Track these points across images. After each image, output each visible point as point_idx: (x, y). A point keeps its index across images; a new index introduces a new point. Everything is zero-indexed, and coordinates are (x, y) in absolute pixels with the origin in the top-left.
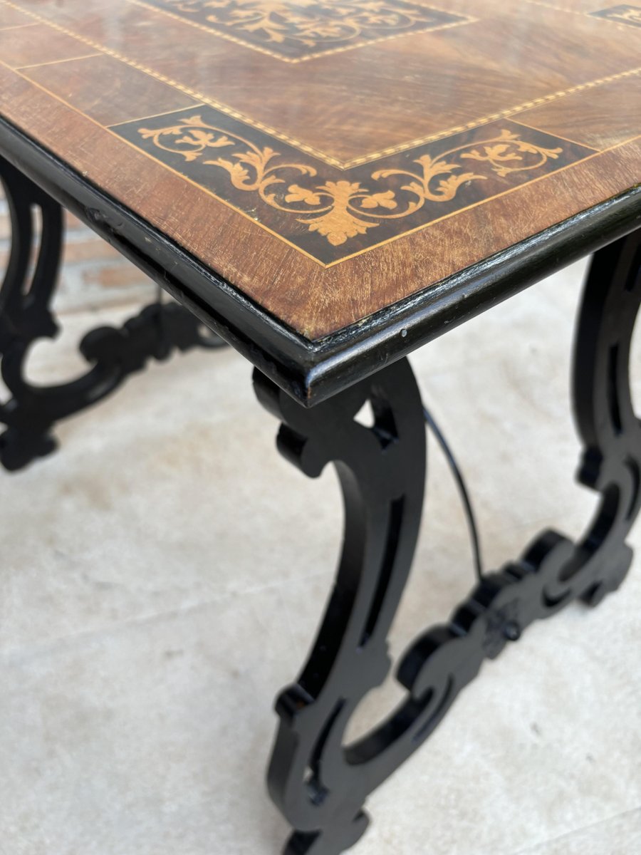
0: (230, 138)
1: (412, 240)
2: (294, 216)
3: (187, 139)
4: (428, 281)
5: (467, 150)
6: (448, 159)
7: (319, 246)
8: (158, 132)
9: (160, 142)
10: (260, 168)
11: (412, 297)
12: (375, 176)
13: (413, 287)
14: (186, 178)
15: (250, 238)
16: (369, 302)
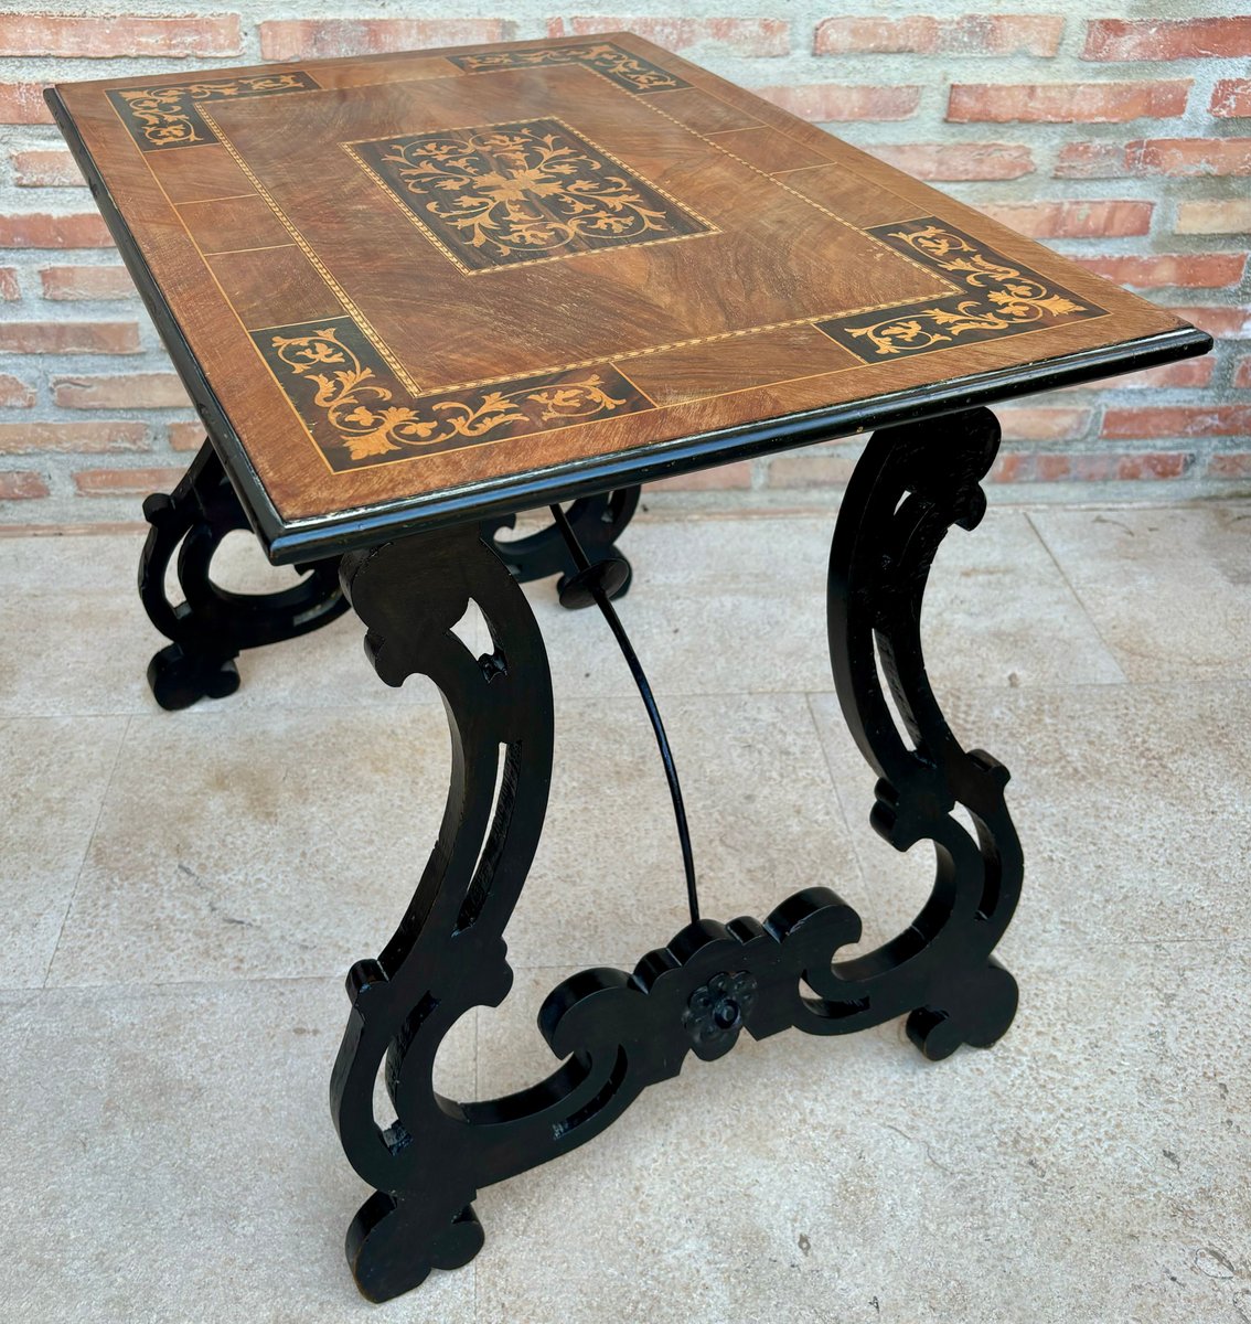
0: (346, 355)
1: (414, 465)
2: (342, 432)
3: (308, 353)
4: (398, 494)
5: (539, 392)
6: (512, 400)
7: (340, 458)
8: (288, 341)
9: (283, 353)
10: (347, 387)
11: (379, 504)
12: (435, 408)
13: (384, 496)
14: (282, 388)
15: (295, 446)
16: (343, 502)
